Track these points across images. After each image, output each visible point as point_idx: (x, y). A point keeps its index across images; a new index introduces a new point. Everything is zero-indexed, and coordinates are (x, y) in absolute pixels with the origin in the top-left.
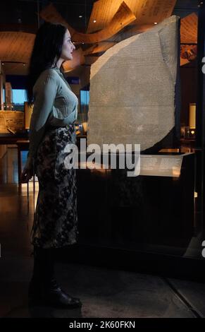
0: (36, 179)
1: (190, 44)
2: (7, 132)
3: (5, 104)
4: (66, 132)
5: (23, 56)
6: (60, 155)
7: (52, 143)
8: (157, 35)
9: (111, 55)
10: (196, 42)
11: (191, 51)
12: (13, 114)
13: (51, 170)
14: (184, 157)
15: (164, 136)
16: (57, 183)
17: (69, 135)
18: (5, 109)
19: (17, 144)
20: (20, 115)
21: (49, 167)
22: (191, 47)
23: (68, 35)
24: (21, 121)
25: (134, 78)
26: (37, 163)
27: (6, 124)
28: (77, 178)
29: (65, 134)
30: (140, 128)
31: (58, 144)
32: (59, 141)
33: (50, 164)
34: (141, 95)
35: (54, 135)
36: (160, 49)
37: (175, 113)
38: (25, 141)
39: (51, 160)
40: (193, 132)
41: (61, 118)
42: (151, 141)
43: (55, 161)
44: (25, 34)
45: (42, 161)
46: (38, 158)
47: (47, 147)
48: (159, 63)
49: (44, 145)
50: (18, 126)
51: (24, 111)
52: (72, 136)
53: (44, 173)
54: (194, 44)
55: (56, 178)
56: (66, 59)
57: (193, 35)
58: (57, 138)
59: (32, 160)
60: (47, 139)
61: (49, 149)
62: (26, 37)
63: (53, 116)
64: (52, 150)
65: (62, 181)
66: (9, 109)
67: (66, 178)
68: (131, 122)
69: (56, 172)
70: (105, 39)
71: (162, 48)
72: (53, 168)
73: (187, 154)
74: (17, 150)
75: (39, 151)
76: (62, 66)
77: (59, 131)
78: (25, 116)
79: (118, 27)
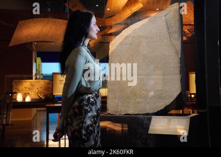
0: (67, 137)
1: (187, 25)
2: (37, 97)
3: (36, 74)
4: (92, 98)
5: (52, 36)
6: (87, 116)
7: (81, 107)
8: (163, 18)
9: (126, 35)
10: (193, 23)
11: (188, 30)
12: (42, 83)
13: (80, 131)
14: (191, 118)
15: (172, 100)
16: (84, 141)
17: (95, 100)
18: (36, 79)
19: (46, 107)
20: (49, 83)
21: (78, 127)
22: (188, 27)
23: (94, 20)
24: (49, 88)
25: (145, 52)
26: (68, 124)
27: (37, 91)
28: (101, 137)
29: (92, 100)
30: (152, 94)
31: (86, 108)
32: (87, 106)
33: (78, 125)
34: (152, 66)
35: (83, 100)
36: (166, 29)
37: (181, 81)
38: (53, 105)
39: (80, 121)
40: (193, 96)
41: (89, 87)
42: (161, 104)
43: (83, 122)
44: (54, 20)
45: (72, 122)
46: (69, 119)
47: (76, 110)
48: (166, 40)
49: (74, 108)
50: (46, 93)
51: (52, 80)
52: (97, 101)
53: (73, 133)
54: (190, 25)
55: (83, 137)
56: (92, 38)
57: (190, 18)
58: (85, 102)
59: (64, 122)
60: (76, 103)
61: (78, 112)
62: (55, 22)
63: (82, 85)
64: (81, 113)
65: (89, 139)
66: (39, 79)
67: (92, 137)
68: (144, 88)
69: (84, 132)
70: (118, 22)
71: (168, 28)
72: (81, 128)
73: (193, 115)
74: (46, 112)
75: (69, 114)
76: (88, 44)
77: (87, 97)
78: (53, 84)
79: (128, 13)
